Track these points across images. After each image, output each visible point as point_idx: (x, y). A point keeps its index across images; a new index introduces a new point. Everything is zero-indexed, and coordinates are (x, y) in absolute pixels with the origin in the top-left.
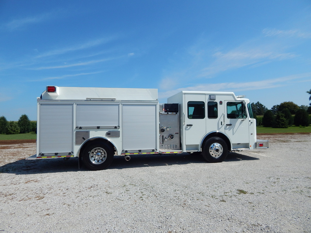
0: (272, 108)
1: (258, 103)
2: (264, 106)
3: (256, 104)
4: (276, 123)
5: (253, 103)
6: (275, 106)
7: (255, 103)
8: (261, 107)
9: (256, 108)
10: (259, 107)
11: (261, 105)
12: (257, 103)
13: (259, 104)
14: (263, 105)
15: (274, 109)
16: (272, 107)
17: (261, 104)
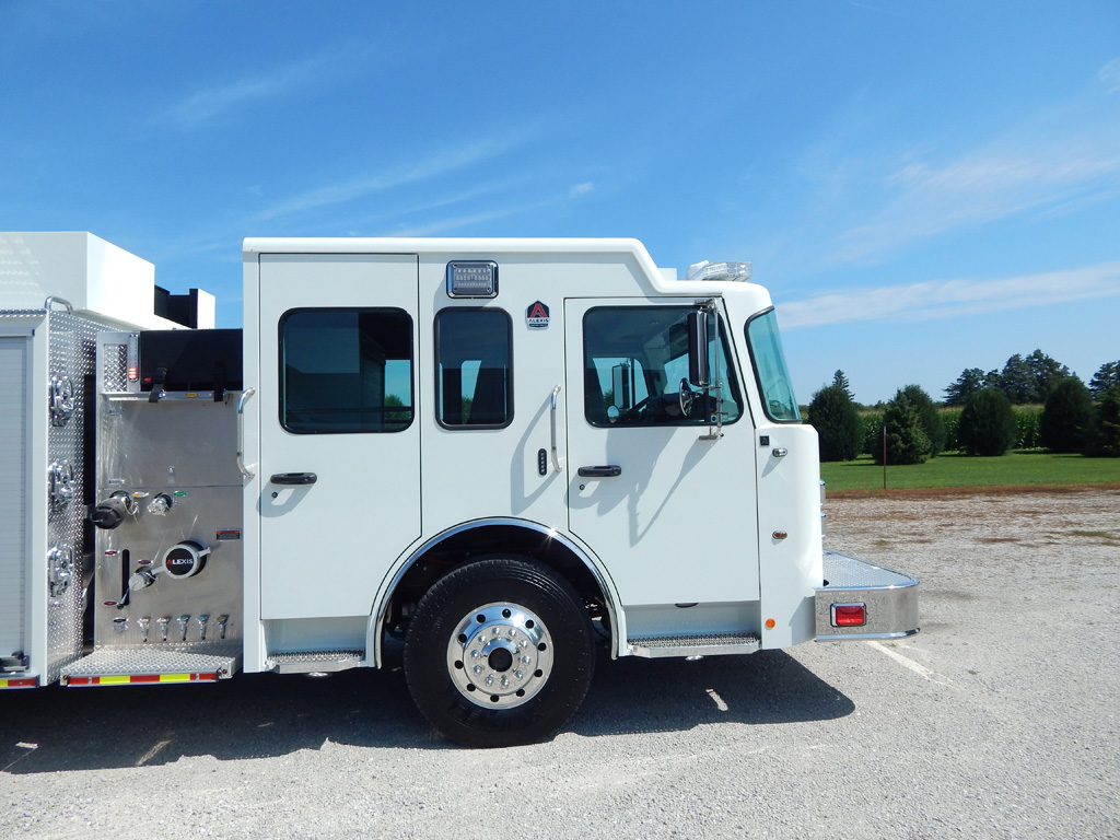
0: (1096, 375)
1: (1038, 354)
2: (1061, 367)
3: (1029, 358)
4: (1101, 434)
5: (1017, 355)
6: (1109, 365)
7: (1023, 358)
8: (1052, 370)
9: (1028, 377)
10: (1040, 370)
11: (1051, 364)
12: (1035, 356)
13: (1040, 360)
14: (1058, 365)
15: (1106, 377)
16: (1098, 370)
17: (1051, 361)
